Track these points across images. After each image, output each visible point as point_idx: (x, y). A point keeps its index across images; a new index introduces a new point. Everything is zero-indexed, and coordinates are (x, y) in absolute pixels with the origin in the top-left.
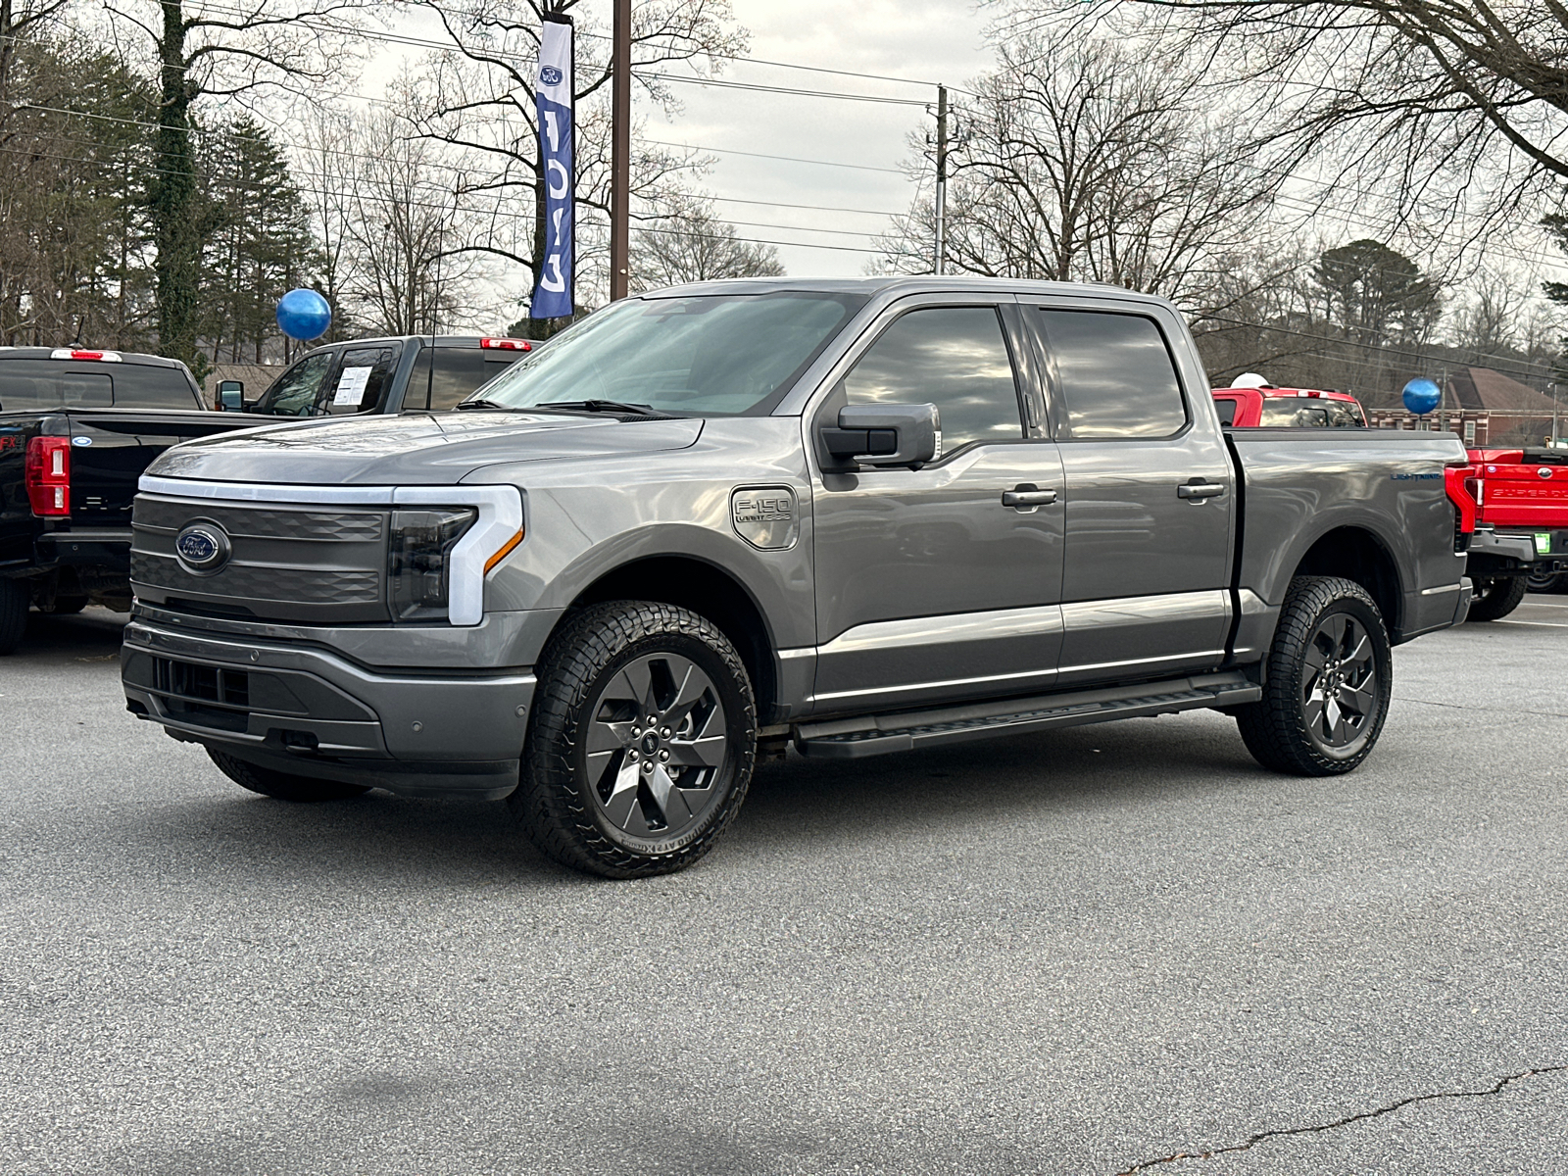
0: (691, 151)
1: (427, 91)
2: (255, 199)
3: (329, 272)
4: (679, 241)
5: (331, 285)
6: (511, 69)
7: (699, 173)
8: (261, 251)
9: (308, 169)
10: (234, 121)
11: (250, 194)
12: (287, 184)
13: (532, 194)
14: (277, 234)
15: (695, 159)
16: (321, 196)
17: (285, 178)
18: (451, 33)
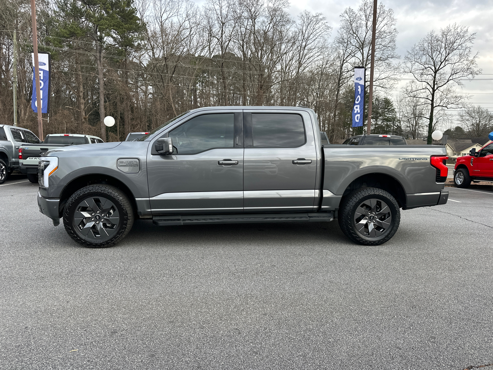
0: (467, 94)
1: (409, 89)
2: (387, 111)
3: (400, 123)
4: (474, 113)
5: (400, 125)
6: (427, 83)
7: (469, 99)
8: (388, 120)
9: (397, 105)
10: (384, 98)
11: (386, 110)
12: (393, 108)
13: (430, 106)
14: (391, 117)
15: (468, 96)
16: (399, 110)
17: (392, 107)
18: (415, 77)
